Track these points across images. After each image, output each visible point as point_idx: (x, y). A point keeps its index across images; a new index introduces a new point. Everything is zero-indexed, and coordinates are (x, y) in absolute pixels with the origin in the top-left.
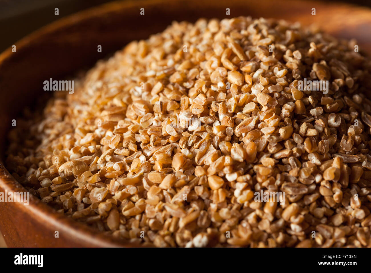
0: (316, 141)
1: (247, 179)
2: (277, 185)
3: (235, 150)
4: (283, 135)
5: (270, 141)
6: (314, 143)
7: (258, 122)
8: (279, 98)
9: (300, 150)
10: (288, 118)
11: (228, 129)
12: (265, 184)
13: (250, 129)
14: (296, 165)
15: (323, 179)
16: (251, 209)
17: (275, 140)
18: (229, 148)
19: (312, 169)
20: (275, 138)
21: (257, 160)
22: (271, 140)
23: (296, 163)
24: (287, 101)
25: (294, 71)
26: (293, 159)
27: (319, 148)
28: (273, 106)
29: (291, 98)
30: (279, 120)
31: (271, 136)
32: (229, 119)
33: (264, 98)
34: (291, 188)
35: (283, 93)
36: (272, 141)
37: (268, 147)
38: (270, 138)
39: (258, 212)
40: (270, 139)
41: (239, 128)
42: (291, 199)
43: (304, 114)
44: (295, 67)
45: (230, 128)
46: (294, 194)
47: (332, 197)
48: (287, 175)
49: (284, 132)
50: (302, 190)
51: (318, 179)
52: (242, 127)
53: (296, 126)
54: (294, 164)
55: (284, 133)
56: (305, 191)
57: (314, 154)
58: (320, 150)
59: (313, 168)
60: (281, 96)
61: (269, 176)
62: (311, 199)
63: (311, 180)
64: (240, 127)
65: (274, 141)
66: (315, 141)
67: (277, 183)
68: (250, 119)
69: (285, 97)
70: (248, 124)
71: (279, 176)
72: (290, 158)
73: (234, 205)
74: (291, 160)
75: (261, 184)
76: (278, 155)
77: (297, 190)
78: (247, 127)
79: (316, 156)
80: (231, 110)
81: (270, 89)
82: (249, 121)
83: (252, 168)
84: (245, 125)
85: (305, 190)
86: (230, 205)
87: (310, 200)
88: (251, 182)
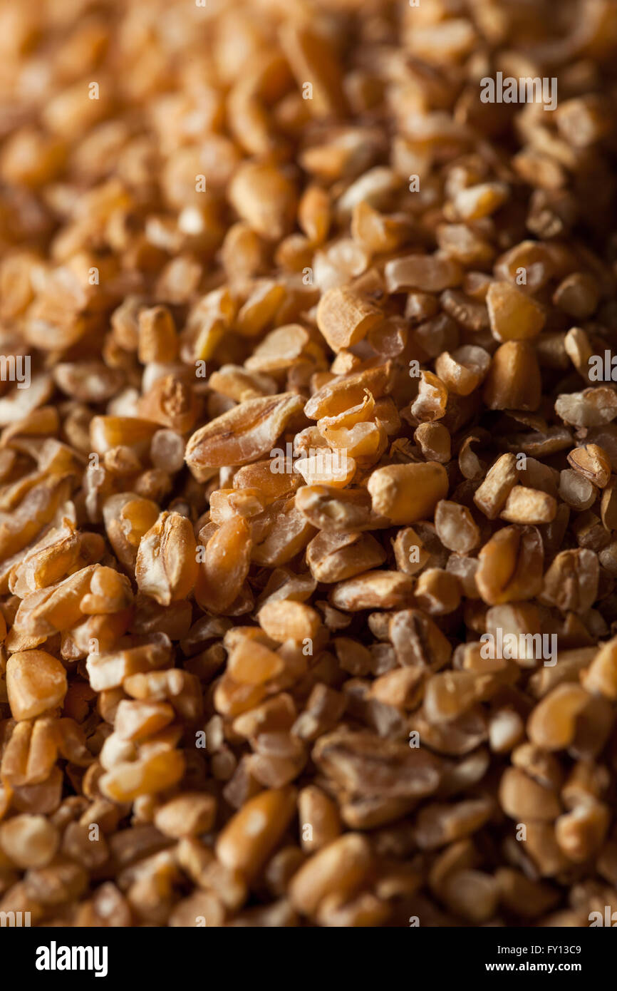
0: (542, 551)
1: (166, 689)
2: (300, 737)
3: (157, 544)
4: (382, 504)
5: (318, 523)
6: (528, 559)
7: (296, 422)
8: (424, 321)
9: (457, 581)
10: (437, 425)
11: (163, 439)
12: (243, 725)
13: (254, 453)
14: (417, 651)
15: (523, 738)
16: (159, 833)
17: (340, 521)
18: (133, 532)
19: (480, 684)
20: (340, 512)
21: (246, 606)
22: (322, 519)
23: (422, 642)
24: (460, 338)
25: (539, 199)
26: (408, 624)
27: (543, 587)
28: (384, 355)
29: (481, 326)
30: (382, 430)
31: (324, 499)
32: (174, 390)
33: (344, 314)
34: (358, 762)
35: (448, 300)
36: (326, 525)
37: (310, 552)
38: (316, 511)
39: (186, 854)
40: (319, 516)
41: (201, 442)
42: (351, 814)
43: (523, 413)
44: (550, 177)
45: (172, 436)
46: (368, 792)
47: (550, 826)
48: (361, 693)
49: (389, 489)
50: (408, 778)
51: (501, 731)
52: (218, 437)
53: (469, 463)
54: (411, 647)
55: (385, 496)
56: (424, 781)
57: (515, 613)
58: (546, 595)
59: (487, 679)
60: (435, 310)
61: (274, 688)
62: (449, 823)
63: (470, 732)
64: (207, 437)
65: (337, 527)
66: (537, 547)
67: (301, 728)
68: (259, 406)
69: (454, 319)
70: (251, 427)
71: (319, 696)
72: (396, 617)
73: (91, 803)
74: (398, 627)
75: (228, 722)
76: (347, 595)
77: (384, 772)
78: (241, 439)
79: (522, 620)
80: (192, 352)
81: (394, 275)
82: (255, 414)
83: (220, 639)
84: (234, 430)
85: (424, 779)
86: (72, 800)
87: (441, 830)
88: (190, 707)
